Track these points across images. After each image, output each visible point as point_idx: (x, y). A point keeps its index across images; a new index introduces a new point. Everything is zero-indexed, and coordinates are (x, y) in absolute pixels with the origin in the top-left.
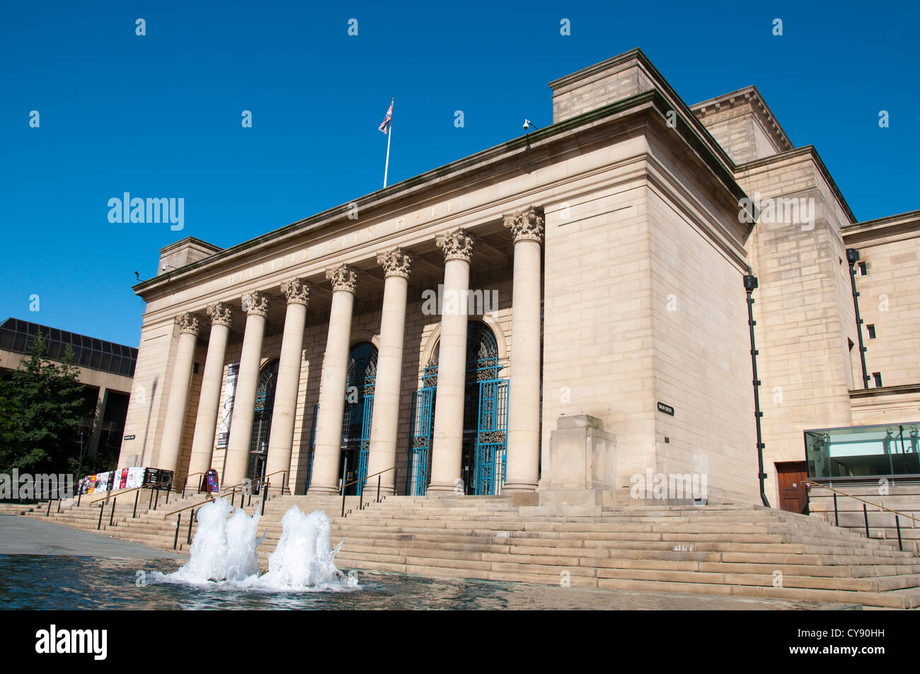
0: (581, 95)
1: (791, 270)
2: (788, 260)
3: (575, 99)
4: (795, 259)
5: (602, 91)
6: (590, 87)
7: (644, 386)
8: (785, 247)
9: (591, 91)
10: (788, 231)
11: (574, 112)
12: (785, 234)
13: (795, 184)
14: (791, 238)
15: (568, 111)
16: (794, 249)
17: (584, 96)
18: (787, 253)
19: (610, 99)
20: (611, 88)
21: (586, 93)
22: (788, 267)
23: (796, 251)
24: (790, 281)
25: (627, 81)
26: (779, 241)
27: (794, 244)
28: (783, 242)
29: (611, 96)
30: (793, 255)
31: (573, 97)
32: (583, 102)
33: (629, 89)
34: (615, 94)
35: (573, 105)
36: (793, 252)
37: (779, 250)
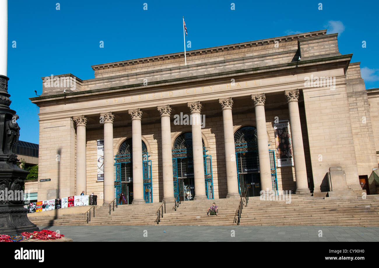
0: (313, 47)
1: (354, 108)
2: (353, 105)
3: (310, 48)
4: (355, 104)
5: (322, 47)
6: (317, 44)
7: (352, 156)
8: (352, 100)
9: (317, 46)
10: (352, 94)
11: (310, 53)
12: (351, 95)
13: (353, 76)
14: (353, 96)
15: (308, 53)
16: (355, 101)
17: (314, 48)
18: (352, 102)
19: (326, 51)
20: (326, 47)
21: (315, 46)
22: (353, 107)
23: (356, 102)
24: (354, 112)
25: (333, 45)
26: (349, 97)
27: (355, 99)
28: (351, 98)
29: (327, 50)
30: (355, 103)
31: (310, 47)
32: (314, 50)
33: (335, 48)
34: (328, 49)
35: (310, 50)
36: (354, 102)
37: (349, 101)
